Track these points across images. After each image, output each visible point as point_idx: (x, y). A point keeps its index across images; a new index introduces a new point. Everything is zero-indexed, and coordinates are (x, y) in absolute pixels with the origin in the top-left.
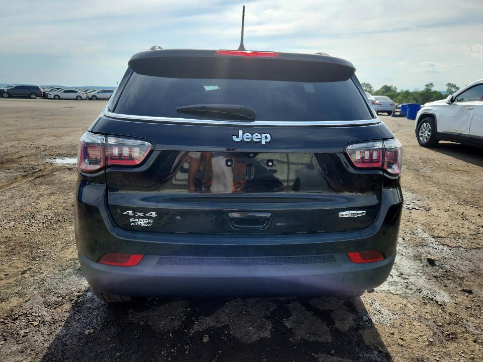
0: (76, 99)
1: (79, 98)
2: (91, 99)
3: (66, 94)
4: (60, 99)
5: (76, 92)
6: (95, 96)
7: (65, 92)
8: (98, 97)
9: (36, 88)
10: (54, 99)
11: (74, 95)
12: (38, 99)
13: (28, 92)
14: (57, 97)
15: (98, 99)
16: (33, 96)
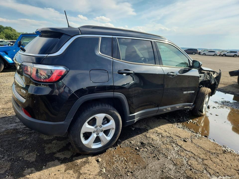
0: (214, 56)
1: (215, 55)
2: (222, 56)
3: (209, 53)
4: (205, 55)
5: (215, 52)
6: (225, 54)
7: (209, 52)
8: (226, 55)
9: (196, 50)
10: (203, 55)
11: (213, 54)
12: (196, 55)
13: (192, 51)
14: (204, 54)
15: (226, 56)
16: (194, 53)
